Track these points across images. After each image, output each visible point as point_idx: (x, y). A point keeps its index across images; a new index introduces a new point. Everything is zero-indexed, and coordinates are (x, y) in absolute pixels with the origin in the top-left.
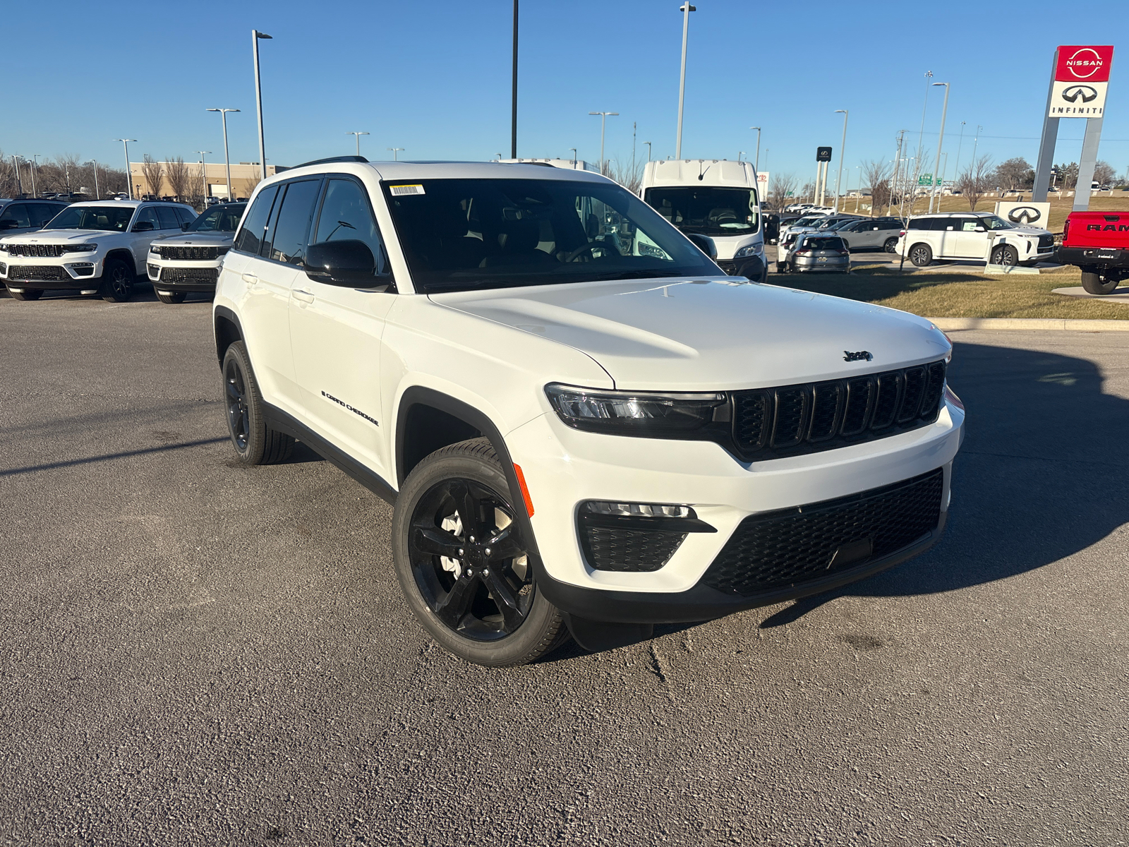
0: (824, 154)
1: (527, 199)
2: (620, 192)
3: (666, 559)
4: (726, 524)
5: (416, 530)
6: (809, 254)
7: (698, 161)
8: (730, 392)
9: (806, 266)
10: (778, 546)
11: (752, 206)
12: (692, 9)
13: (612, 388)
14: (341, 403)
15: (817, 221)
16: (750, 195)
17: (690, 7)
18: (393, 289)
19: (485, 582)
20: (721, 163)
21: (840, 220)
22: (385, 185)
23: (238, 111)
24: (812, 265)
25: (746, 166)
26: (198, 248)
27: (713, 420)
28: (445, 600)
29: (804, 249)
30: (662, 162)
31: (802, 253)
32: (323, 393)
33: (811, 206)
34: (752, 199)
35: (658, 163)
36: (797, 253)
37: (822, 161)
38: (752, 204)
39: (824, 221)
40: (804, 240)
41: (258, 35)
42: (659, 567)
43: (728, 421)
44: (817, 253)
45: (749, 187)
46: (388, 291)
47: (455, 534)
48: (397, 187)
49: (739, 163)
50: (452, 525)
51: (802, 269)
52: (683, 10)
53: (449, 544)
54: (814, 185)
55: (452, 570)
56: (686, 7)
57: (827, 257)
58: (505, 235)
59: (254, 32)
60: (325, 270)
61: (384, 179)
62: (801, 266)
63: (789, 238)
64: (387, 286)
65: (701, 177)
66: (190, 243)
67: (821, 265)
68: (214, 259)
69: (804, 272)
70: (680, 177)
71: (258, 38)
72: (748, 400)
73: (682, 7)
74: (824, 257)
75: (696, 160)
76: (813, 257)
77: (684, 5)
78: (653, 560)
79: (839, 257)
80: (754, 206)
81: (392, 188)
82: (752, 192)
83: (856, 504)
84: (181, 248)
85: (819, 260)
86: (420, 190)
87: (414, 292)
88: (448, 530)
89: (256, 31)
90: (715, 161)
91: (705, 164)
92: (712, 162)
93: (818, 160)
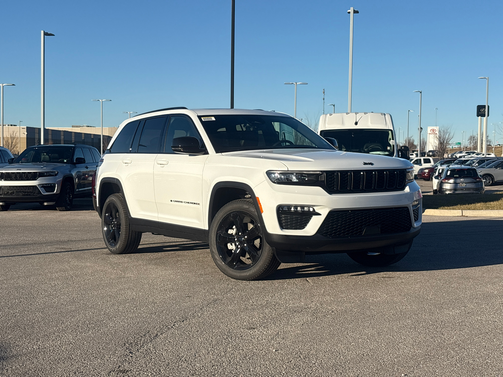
0: (481, 111)
1: (255, 122)
2: (294, 120)
3: (306, 225)
4: (324, 212)
5: (219, 234)
6: (451, 181)
7: (354, 114)
8: (324, 171)
9: (450, 190)
10: (343, 223)
11: (390, 141)
12: (355, 12)
13: (287, 170)
14: (181, 202)
15: (469, 161)
16: (389, 134)
17: (354, 11)
18: (206, 153)
19: (245, 248)
20: (369, 115)
21: (487, 160)
22: (200, 117)
23: (13, 85)
24: (455, 189)
25: (386, 116)
26: (25, 173)
27: (319, 180)
28: (229, 259)
29: (448, 178)
30: (331, 115)
31: (447, 181)
32: (171, 201)
33: (474, 153)
34: (390, 136)
35: (328, 115)
36: (443, 181)
37: (481, 116)
38: (390, 139)
39: (475, 161)
40: (447, 171)
41: (46, 34)
42: (304, 228)
43: (323, 180)
44: (458, 181)
45: (388, 129)
46: (204, 154)
47: (233, 234)
48: (204, 118)
49: (382, 114)
50: (233, 231)
51: (447, 192)
52: (349, 13)
53: (231, 239)
54: (476, 136)
55: (232, 249)
56: (351, 10)
57: (466, 183)
58: (243, 141)
59: (42, 32)
60: (179, 147)
61: (199, 115)
62: (447, 190)
63: (440, 171)
64: (204, 152)
65: (356, 123)
66: (20, 170)
67: (462, 189)
68: (36, 180)
69: (449, 194)
70: (343, 123)
71: (45, 36)
72: (330, 174)
73: (349, 11)
74: (463, 183)
75: (354, 113)
76: (455, 183)
77: (350, 9)
78: (302, 226)
79: (475, 183)
80: (391, 141)
81: (202, 118)
82: (390, 132)
83: (371, 212)
84: (14, 173)
85: (459, 186)
86: (213, 119)
87: (215, 153)
88: (231, 233)
89: (44, 31)
90: (365, 113)
91: (359, 116)
92: (363, 114)
93: (478, 116)
